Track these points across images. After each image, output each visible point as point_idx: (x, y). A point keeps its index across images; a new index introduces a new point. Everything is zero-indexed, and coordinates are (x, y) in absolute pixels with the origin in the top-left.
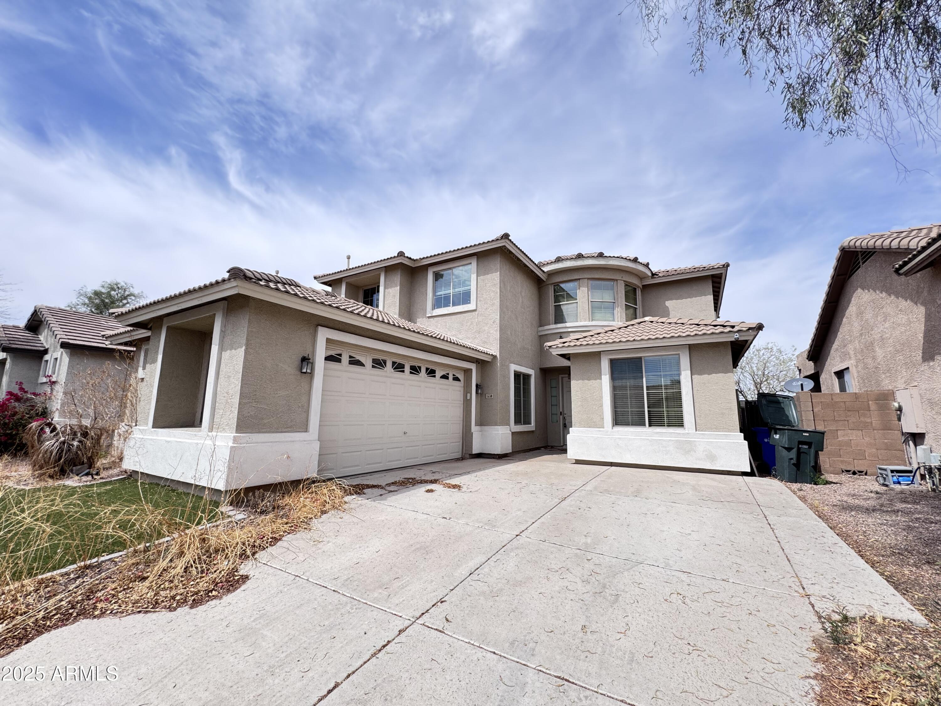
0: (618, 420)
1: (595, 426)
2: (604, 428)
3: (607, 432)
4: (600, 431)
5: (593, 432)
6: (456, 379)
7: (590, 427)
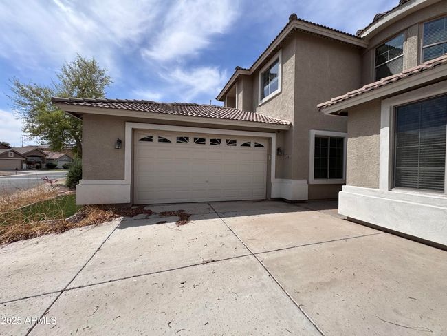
0: (397, 181)
1: (370, 185)
2: (378, 188)
3: (382, 193)
4: (373, 191)
5: (366, 192)
6: (258, 145)
7: (363, 186)
